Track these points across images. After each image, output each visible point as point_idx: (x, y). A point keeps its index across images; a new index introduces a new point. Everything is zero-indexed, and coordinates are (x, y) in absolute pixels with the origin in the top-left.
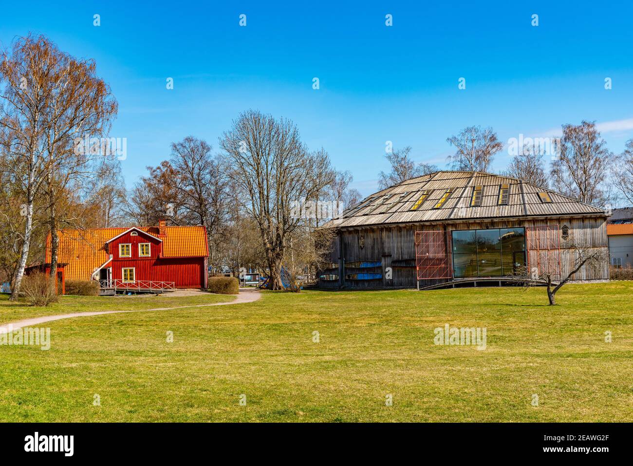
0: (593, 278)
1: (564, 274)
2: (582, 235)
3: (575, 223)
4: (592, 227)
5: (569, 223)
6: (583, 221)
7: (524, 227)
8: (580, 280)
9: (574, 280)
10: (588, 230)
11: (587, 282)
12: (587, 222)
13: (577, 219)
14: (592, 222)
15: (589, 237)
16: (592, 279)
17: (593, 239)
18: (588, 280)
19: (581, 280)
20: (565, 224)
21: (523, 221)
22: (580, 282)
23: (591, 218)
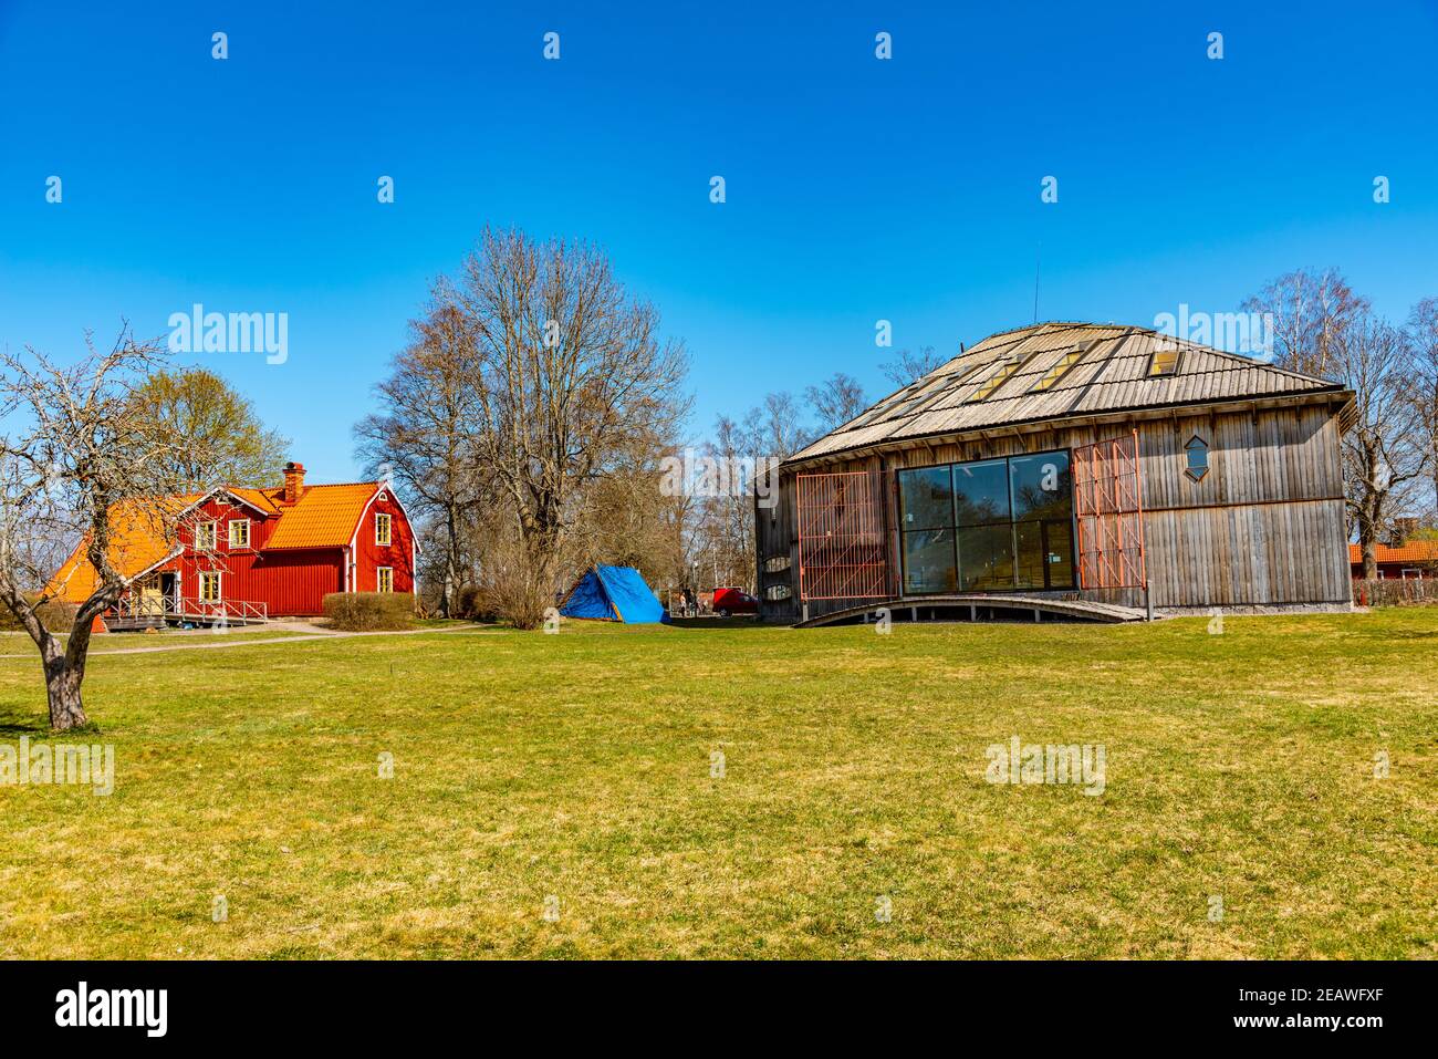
0: (1294, 599)
1: (1194, 585)
2: (1253, 466)
3: (1228, 430)
4: (1288, 439)
5: (1208, 429)
6: (1256, 422)
7: (1069, 449)
8: (1248, 604)
9: (1229, 605)
10: (1274, 451)
11: (1273, 612)
12: (1269, 424)
13: (1234, 414)
14: (1288, 422)
15: (1275, 469)
16: (1291, 603)
17: (1292, 476)
18: (1277, 604)
19: (1253, 605)
20: (1195, 432)
21: (1067, 431)
22: (1249, 612)
23: (1277, 410)
